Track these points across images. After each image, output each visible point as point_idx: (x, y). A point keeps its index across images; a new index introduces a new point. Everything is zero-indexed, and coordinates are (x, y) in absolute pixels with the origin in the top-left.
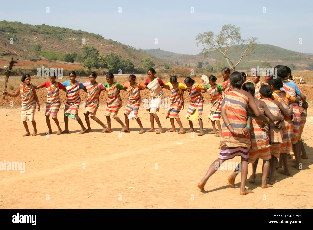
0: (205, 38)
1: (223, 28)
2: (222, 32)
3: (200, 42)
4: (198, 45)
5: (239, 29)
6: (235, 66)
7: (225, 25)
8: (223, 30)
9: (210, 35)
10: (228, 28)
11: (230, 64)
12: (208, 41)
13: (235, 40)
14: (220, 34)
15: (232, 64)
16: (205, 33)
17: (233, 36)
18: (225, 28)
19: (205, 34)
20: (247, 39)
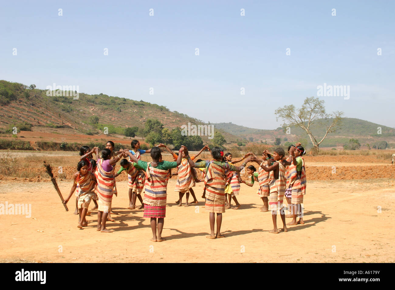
0: (286, 113)
1: (305, 101)
2: (305, 105)
3: (280, 116)
4: (277, 120)
5: (323, 103)
6: (319, 143)
7: (307, 98)
8: (305, 104)
9: (291, 109)
10: (311, 101)
11: (313, 141)
12: (289, 116)
13: (319, 115)
14: (302, 108)
15: (316, 141)
16: (285, 106)
17: (317, 109)
18: (307, 101)
19: (285, 108)
20: (333, 113)
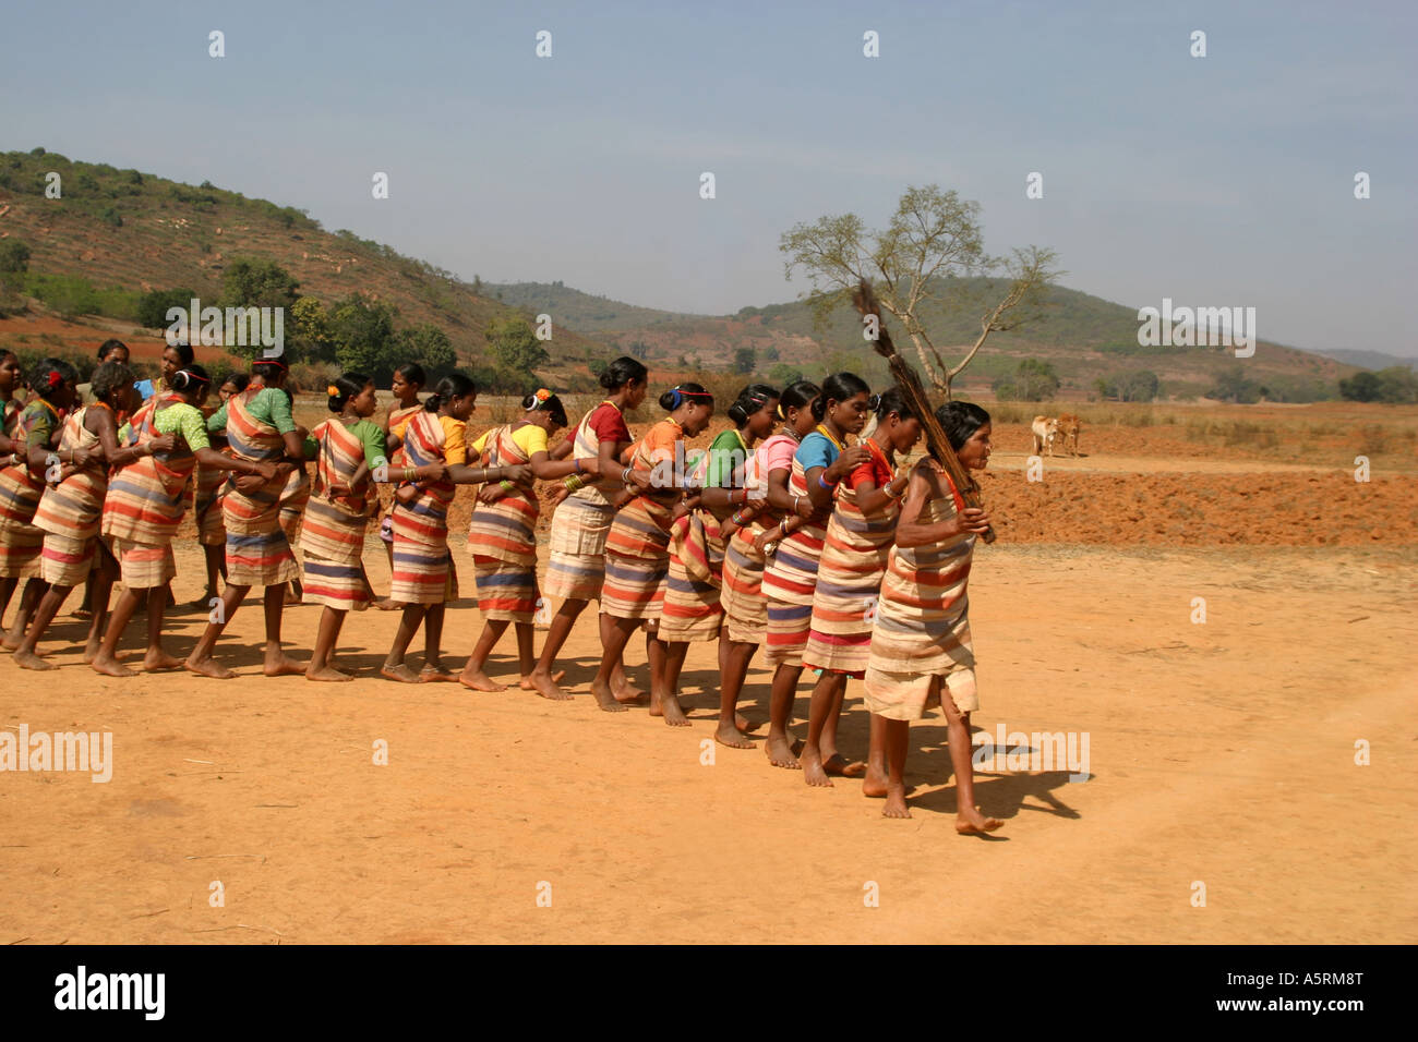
0: (826, 245)
1: (902, 203)
2: (900, 219)
3: (799, 259)
4: (788, 276)
5: (973, 210)
6: (954, 371)
7: (912, 190)
8: (903, 211)
9: (847, 230)
10: (925, 203)
11: (928, 362)
12: (836, 259)
13: (956, 258)
14: (890, 227)
15: (940, 364)
16: (824, 220)
17: (947, 238)
18: (910, 203)
19: (824, 228)
